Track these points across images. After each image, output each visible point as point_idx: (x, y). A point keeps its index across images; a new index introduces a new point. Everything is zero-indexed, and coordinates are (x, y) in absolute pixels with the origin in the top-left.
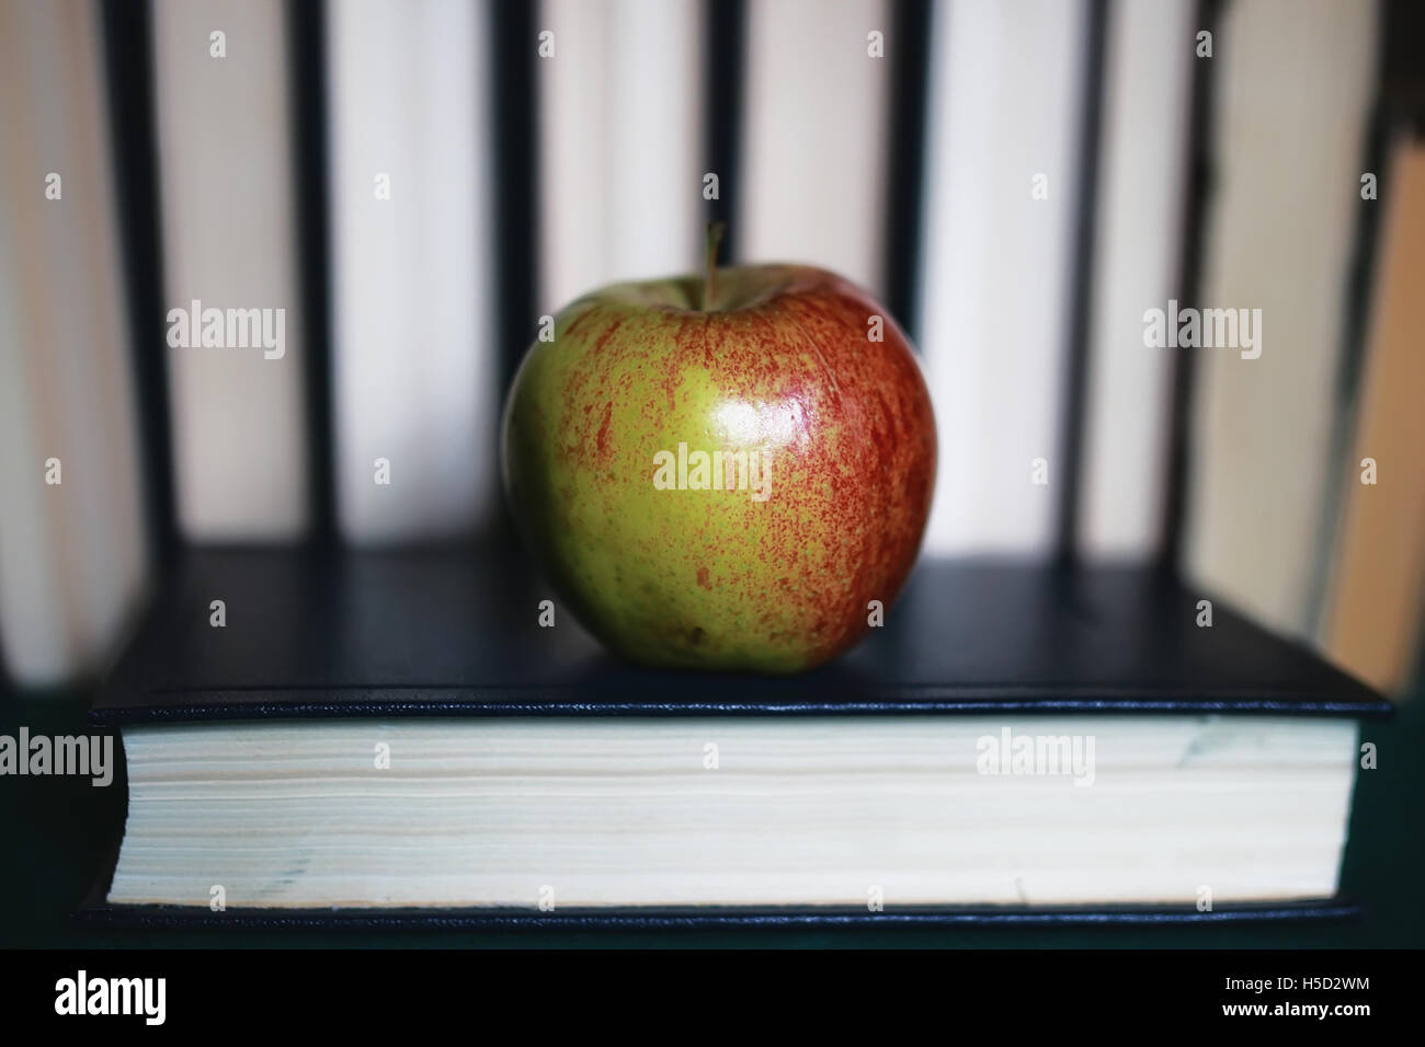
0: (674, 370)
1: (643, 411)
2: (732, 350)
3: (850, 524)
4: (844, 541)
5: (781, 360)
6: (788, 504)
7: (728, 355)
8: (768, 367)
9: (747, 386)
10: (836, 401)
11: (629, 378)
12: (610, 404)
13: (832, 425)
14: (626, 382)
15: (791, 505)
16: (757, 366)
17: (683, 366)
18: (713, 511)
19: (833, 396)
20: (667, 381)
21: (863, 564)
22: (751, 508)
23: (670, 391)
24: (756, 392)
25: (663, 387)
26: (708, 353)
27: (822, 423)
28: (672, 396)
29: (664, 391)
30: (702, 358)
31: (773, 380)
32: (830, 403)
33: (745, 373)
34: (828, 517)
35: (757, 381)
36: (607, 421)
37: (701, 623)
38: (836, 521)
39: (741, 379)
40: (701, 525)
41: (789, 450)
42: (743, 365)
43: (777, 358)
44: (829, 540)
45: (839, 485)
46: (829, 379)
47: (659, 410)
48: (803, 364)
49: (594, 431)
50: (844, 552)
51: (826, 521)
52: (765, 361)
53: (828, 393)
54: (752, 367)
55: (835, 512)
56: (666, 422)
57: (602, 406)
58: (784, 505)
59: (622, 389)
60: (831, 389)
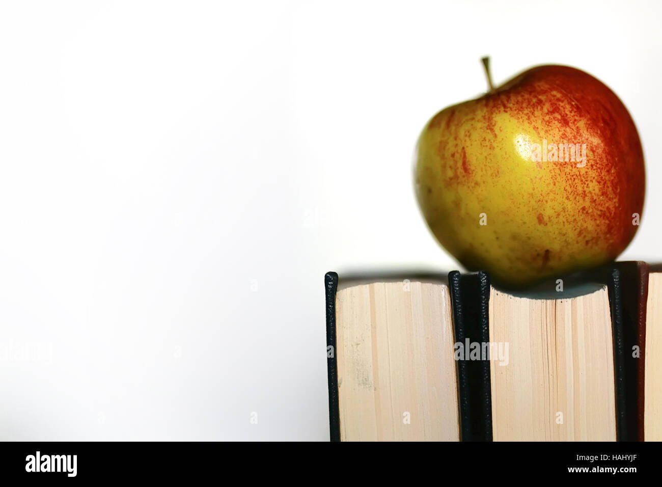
0: (490, 119)
1: (481, 144)
2: (516, 101)
3: (607, 168)
4: (607, 178)
5: (542, 98)
6: (572, 166)
7: (515, 103)
8: (537, 103)
9: (530, 114)
10: (578, 108)
11: (469, 132)
12: (463, 148)
13: (580, 120)
14: (468, 134)
15: (574, 166)
16: (532, 103)
17: (494, 115)
18: (534, 182)
19: (575, 106)
20: (489, 126)
21: (621, 189)
22: (553, 174)
23: (492, 130)
24: (536, 115)
25: (487, 129)
26: (505, 106)
27: (575, 120)
28: (494, 131)
29: (489, 131)
30: (502, 109)
31: (542, 107)
32: (575, 110)
33: (527, 108)
34: (595, 167)
35: (534, 111)
36: (465, 157)
37: (548, 247)
38: (599, 168)
39: (526, 112)
40: (531, 191)
41: (563, 138)
42: (524, 105)
43: (540, 97)
44: (599, 179)
45: (594, 149)
46: (570, 99)
47: (489, 140)
48: (554, 96)
49: (460, 164)
50: (609, 184)
51: (594, 170)
52: (534, 100)
53: (572, 105)
54: (529, 104)
55: (597, 163)
56: (495, 145)
57: (460, 151)
58: (569, 167)
59: (467, 139)
60: (573, 103)
